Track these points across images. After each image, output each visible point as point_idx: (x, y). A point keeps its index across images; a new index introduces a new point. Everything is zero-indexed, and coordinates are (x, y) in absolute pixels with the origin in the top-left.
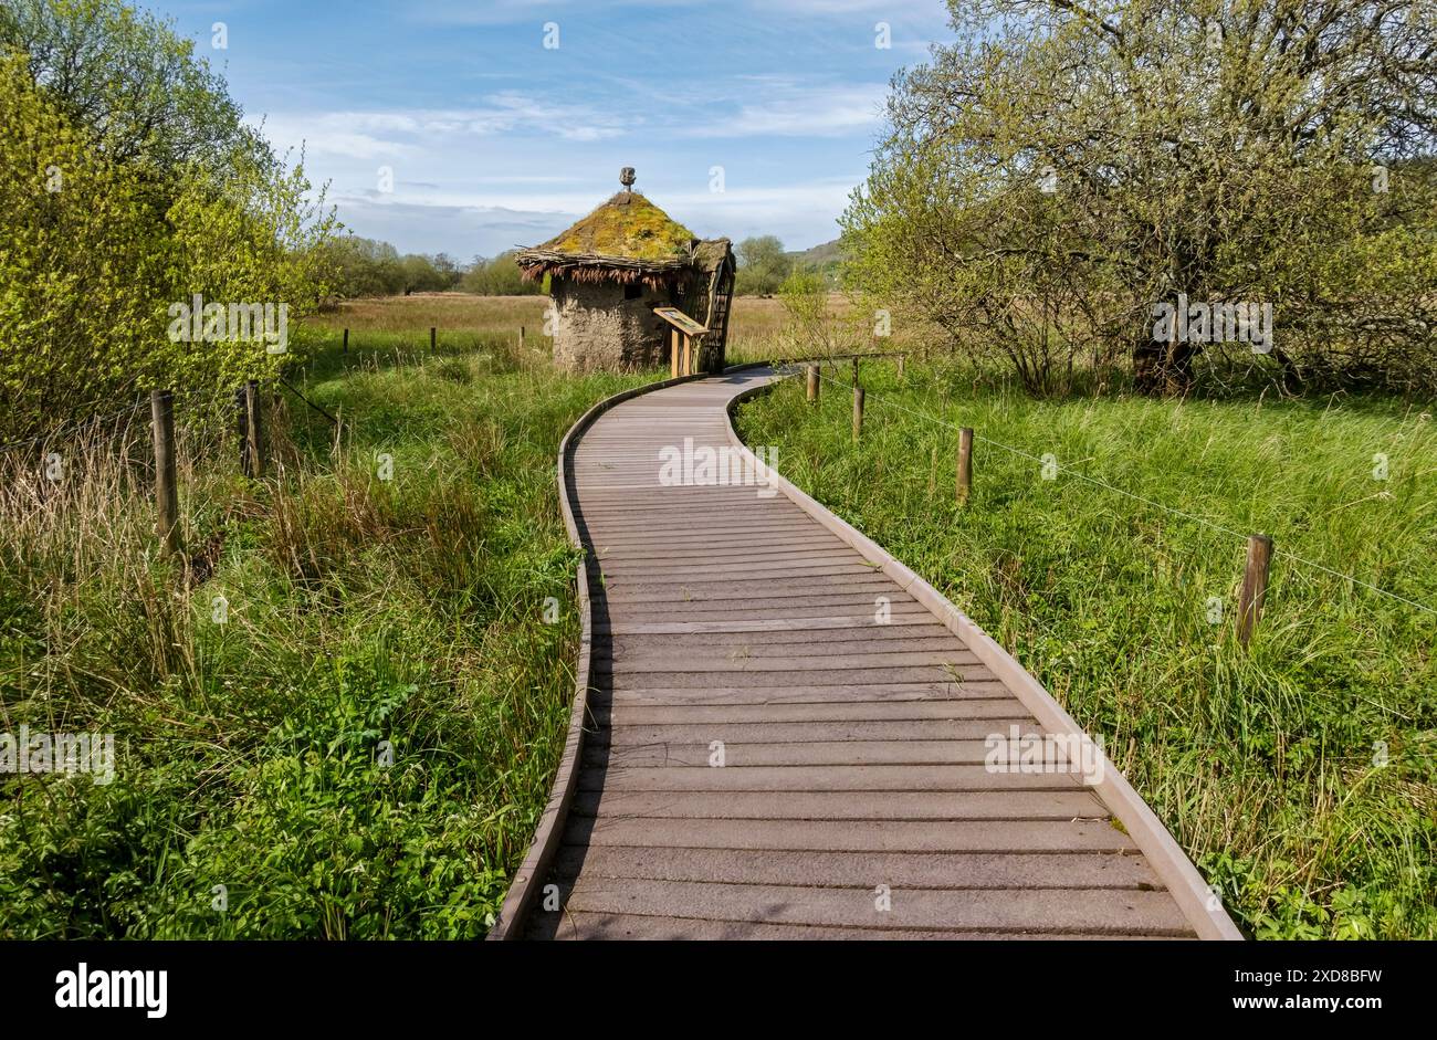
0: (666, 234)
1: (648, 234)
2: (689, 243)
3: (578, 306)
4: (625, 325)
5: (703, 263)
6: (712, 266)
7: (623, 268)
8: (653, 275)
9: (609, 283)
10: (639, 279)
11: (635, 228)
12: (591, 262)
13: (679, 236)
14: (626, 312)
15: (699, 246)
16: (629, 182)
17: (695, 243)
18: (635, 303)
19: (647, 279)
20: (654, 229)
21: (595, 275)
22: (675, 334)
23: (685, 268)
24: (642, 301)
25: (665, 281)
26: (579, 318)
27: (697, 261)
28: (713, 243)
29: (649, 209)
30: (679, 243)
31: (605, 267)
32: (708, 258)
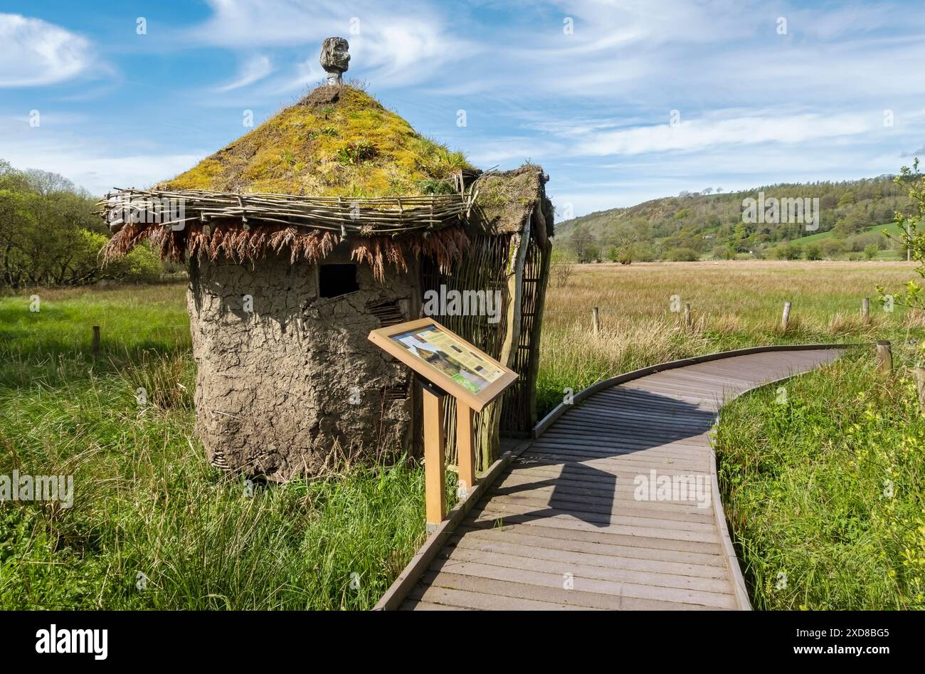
0: (408, 156)
1: (369, 154)
2: (458, 176)
3: (223, 311)
4: (321, 354)
5: (489, 215)
6: (512, 220)
7: (302, 225)
8: (379, 240)
9: (274, 260)
10: (344, 249)
11: (342, 143)
12: (228, 212)
13: (436, 162)
14: (323, 323)
15: (479, 183)
16: (337, 66)
17: (471, 176)
18: (342, 305)
19: (360, 251)
20: (383, 146)
21: (235, 241)
22: (430, 402)
23: (451, 224)
24: (359, 299)
25: (408, 256)
26: (225, 336)
27: (477, 210)
28: (508, 175)
29: (375, 112)
30: (438, 174)
31: (262, 224)
32: (501, 205)
